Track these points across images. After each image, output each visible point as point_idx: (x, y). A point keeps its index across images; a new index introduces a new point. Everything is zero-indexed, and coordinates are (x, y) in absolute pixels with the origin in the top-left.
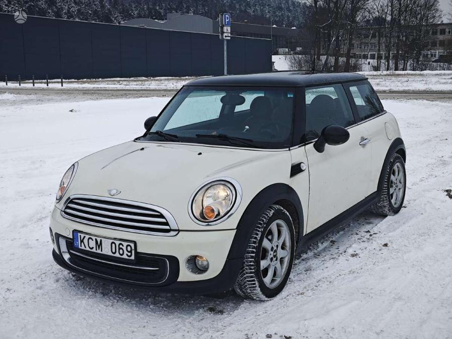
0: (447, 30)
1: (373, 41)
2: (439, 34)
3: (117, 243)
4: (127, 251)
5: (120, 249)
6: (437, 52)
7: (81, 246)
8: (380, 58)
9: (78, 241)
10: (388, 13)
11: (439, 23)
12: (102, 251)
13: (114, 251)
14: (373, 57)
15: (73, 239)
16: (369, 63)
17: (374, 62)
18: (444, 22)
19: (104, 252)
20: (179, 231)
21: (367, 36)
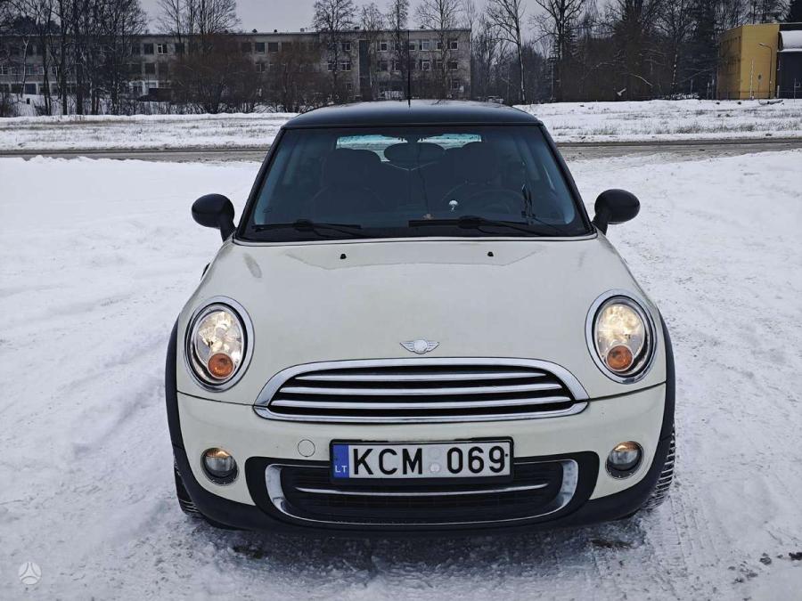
0: (156, 47)
1: (30, 60)
2: (142, 52)
3: (465, 448)
4: (492, 460)
5: (471, 459)
6: (144, 83)
7: (356, 472)
8: (45, 91)
9: (347, 463)
10: (53, 9)
11: (143, 33)
12: (420, 472)
13: (455, 465)
14: (31, 90)
15: (331, 463)
16: (28, 101)
17: (36, 99)
18: (151, 32)
19: (426, 474)
20: (589, 400)
21: (15, 51)
